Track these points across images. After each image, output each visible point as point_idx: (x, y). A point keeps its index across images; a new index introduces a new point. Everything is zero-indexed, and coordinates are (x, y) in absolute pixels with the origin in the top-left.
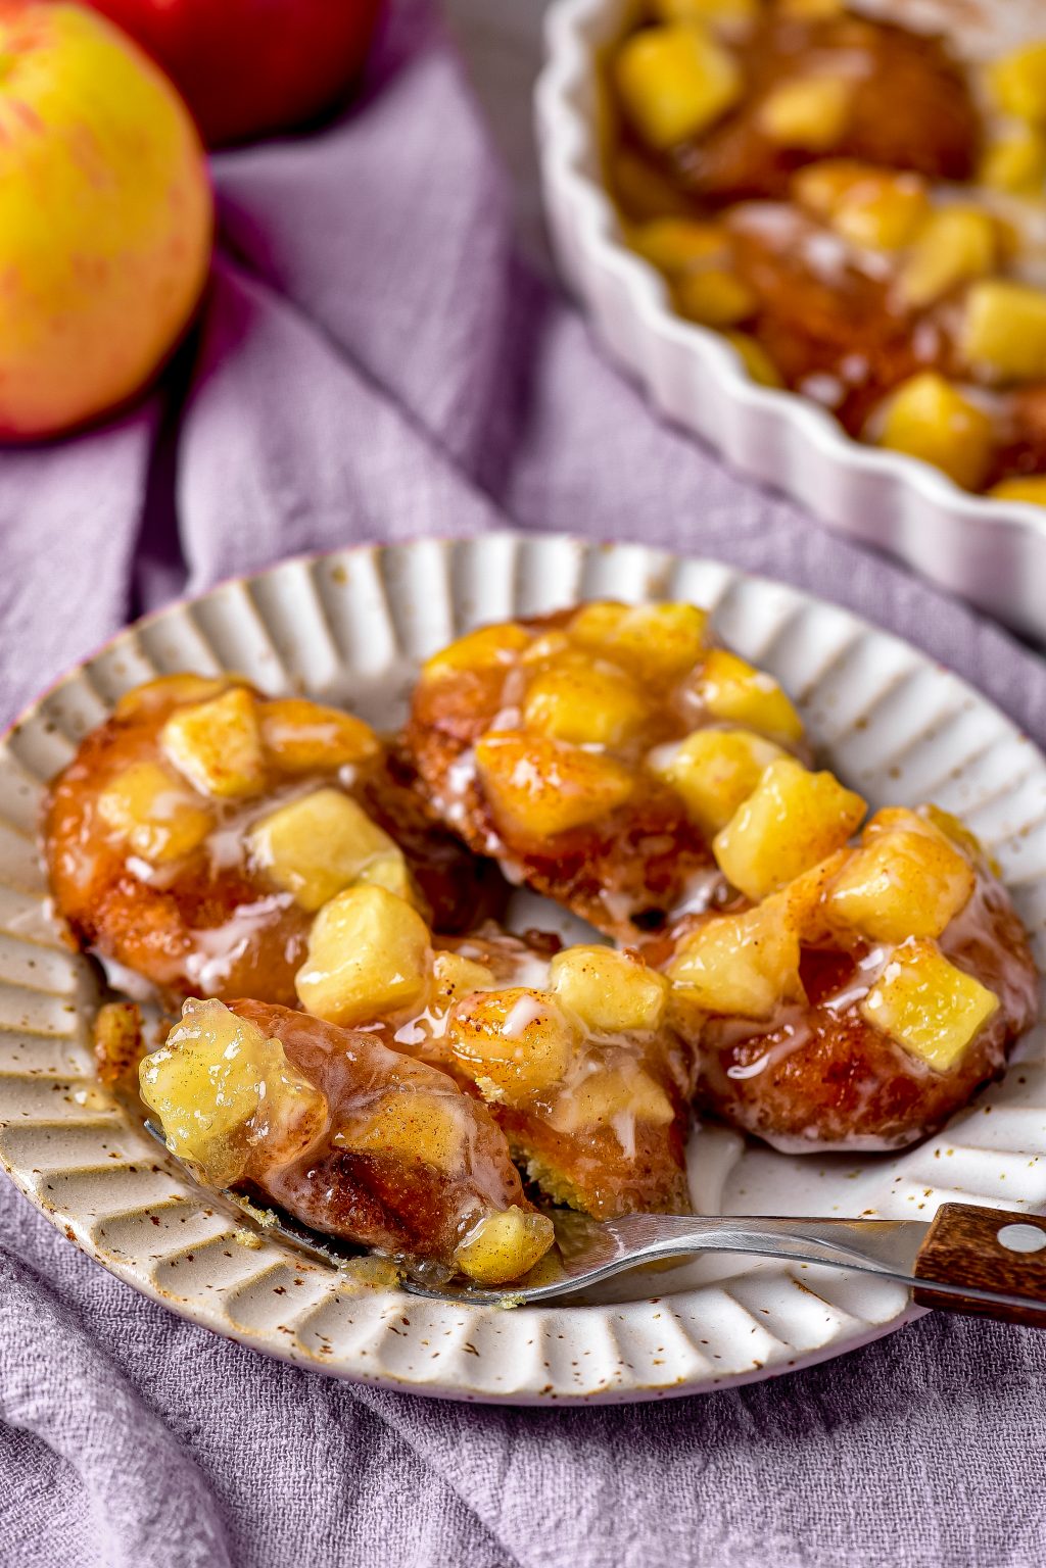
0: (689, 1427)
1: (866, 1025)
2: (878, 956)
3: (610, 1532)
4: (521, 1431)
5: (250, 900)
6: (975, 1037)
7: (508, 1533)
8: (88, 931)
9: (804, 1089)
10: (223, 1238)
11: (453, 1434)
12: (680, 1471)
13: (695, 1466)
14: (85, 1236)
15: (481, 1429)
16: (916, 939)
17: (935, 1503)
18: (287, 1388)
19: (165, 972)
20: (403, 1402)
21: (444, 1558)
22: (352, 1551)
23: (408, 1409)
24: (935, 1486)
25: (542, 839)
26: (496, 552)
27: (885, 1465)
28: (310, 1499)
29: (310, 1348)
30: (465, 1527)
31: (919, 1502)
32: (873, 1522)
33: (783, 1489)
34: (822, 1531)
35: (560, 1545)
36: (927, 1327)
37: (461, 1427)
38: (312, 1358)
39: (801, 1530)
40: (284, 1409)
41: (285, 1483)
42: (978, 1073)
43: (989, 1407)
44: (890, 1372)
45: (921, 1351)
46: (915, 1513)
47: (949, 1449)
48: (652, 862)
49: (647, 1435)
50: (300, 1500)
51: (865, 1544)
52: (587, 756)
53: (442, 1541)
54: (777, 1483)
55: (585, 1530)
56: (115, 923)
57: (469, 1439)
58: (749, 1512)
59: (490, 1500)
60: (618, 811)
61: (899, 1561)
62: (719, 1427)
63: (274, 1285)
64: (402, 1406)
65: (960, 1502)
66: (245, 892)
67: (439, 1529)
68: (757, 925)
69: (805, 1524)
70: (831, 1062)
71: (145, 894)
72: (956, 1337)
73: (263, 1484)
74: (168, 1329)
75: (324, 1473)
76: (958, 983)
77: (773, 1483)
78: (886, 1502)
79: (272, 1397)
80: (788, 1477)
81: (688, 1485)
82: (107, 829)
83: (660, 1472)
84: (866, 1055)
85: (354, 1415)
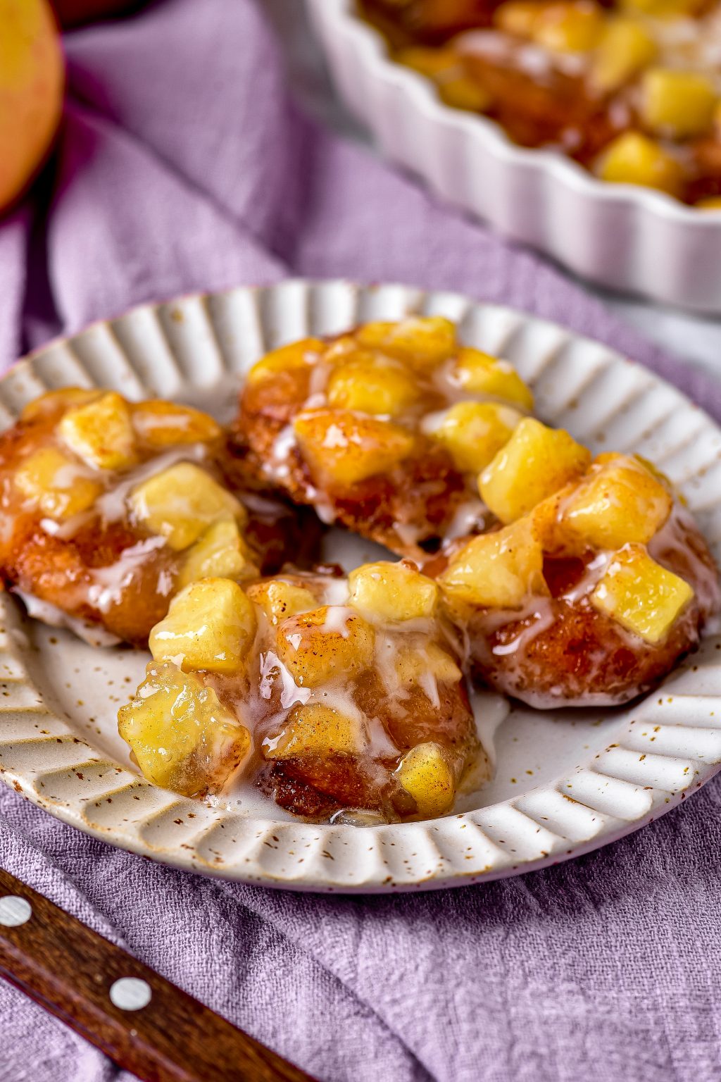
0: (492, 909)
1: (595, 611)
2: (602, 559)
3: (441, 981)
4: (366, 916)
5: (132, 544)
6: (677, 618)
7: (365, 988)
8: (12, 574)
9: (550, 660)
10: (132, 786)
11: (316, 921)
12: (488, 940)
13: (499, 936)
14: (29, 789)
15: (336, 916)
16: (631, 546)
17: (680, 956)
18: (186, 897)
19: (71, 601)
20: (275, 902)
21: (317, 1013)
22: (246, 1013)
23: (280, 907)
24: (679, 943)
25: (348, 486)
26: (292, 295)
27: (641, 930)
28: (212, 976)
29: (206, 859)
30: (330, 989)
31: (668, 956)
32: (635, 971)
33: (566, 950)
34: (597, 979)
35: (405, 993)
36: (662, 830)
37: (321, 915)
38: (209, 867)
39: (582, 979)
40: (186, 911)
41: (191, 965)
42: (679, 646)
43: (713, 886)
44: (638, 863)
45: (659, 847)
46: (666, 963)
47: (687, 917)
48: (430, 501)
49: (461, 916)
50: (204, 976)
51: (630, 988)
52: (380, 423)
53: (314, 1000)
54: (561, 946)
55: (422, 980)
56: (32, 566)
57: (328, 923)
58: (542, 967)
59: (348, 965)
60: (405, 463)
61: (656, 999)
62: (514, 908)
63: (174, 817)
64: (275, 904)
65: (698, 954)
66: (128, 539)
67: (311, 992)
68: (511, 537)
69: (584, 975)
70: (570, 639)
71: (53, 544)
72: (684, 836)
73: (175, 968)
74: (92, 861)
75: (221, 956)
76: (663, 577)
77: (559, 946)
78: (643, 956)
79: (175, 903)
80: (569, 941)
81: (494, 949)
82: (22, 497)
83: (473, 941)
84: (596, 633)
85: (239, 915)
